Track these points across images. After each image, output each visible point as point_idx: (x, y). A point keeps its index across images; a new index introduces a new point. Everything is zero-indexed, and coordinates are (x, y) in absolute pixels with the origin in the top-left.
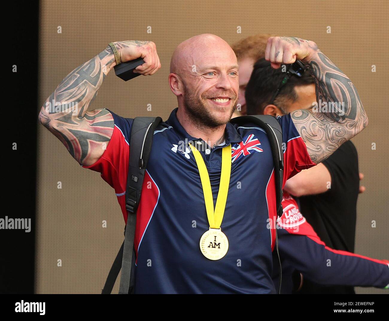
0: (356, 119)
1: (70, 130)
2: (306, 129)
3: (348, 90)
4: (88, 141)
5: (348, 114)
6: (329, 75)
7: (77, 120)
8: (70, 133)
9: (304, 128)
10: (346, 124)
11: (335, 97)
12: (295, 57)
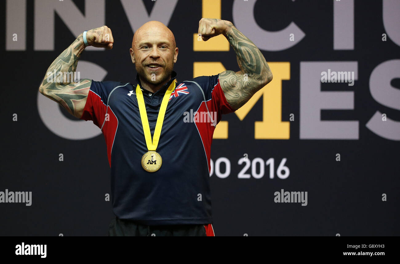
0: (261, 74)
1: (57, 95)
2: (227, 82)
3: (253, 53)
4: (71, 100)
5: (255, 70)
6: (240, 44)
7: (61, 87)
8: (57, 96)
9: (226, 81)
10: (254, 77)
11: (245, 59)
12: (214, 30)
